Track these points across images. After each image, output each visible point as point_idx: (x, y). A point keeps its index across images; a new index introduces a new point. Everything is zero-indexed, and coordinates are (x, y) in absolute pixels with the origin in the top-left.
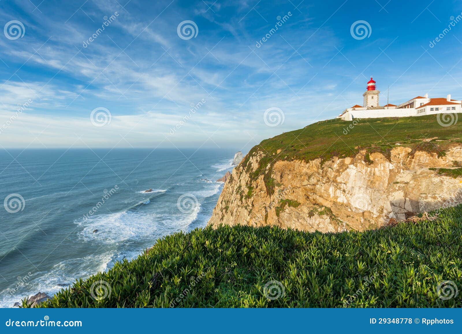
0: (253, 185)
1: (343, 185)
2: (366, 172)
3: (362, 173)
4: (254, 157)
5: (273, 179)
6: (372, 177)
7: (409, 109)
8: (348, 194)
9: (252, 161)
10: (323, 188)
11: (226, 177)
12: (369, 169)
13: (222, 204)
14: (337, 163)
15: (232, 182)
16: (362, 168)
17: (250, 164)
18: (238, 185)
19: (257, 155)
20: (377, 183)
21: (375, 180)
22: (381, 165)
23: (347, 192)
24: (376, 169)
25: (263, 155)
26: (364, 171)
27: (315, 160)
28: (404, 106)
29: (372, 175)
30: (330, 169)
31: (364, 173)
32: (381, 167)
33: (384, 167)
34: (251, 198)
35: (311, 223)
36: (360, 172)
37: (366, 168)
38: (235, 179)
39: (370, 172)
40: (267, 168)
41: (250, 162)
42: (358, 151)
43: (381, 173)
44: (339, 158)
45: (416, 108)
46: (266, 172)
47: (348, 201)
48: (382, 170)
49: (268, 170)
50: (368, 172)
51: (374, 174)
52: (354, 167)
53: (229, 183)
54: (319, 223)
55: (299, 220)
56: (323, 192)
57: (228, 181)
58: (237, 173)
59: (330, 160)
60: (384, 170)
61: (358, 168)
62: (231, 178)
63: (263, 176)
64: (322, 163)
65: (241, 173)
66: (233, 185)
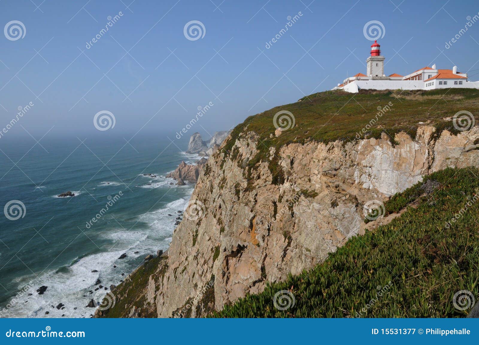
0: (252, 175)
1: (368, 168)
2: (392, 154)
3: (388, 155)
4: (241, 140)
5: (282, 167)
6: (399, 159)
7: (417, 81)
8: (374, 178)
9: (239, 145)
10: (347, 174)
11: (179, 170)
12: (395, 150)
14: (362, 145)
16: (388, 149)
17: (237, 149)
18: (221, 178)
19: (247, 137)
20: (404, 165)
21: (401, 162)
22: (407, 146)
23: (373, 177)
24: (402, 150)
25: (256, 136)
26: (390, 152)
27: (336, 141)
28: (412, 77)
29: (398, 156)
30: (353, 151)
31: (390, 155)
32: (407, 148)
33: (410, 147)
34: (252, 191)
35: (335, 214)
36: (386, 154)
37: (392, 149)
39: (396, 153)
40: (271, 152)
41: (236, 146)
43: (407, 154)
44: (363, 140)
45: (425, 80)
47: (374, 186)
48: (408, 151)
49: (272, 155)
51: (400, 156)
52: (380, 149)
53: (205, 175)
54: (345, 213)
55: (320, 212)
56: (347, 178)
57: (202, 173)
58: (216, 162)
59: (354, 141)
60: (410, 151)
61: (384, 149)
62: (207, 168)
63: (266, 164)
64: (344, 145)
65: (223, 161)
66: (211, 178)
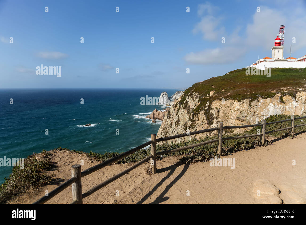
0: (195, 118)
1: (264, 117)
2: (280, 109)
4: (190, 97)
5: (212, 114)
6: (284, 112)
9: (188, 100)
10: (251, 120)
11: (153, 114)
12: (282, 106)
13: (162, 135)
14: (261, 102)
15: (170, 117)
16: (278, 106)
17: (187, 103)
18: (177, 119)
19: (193, 95)
24: (287, 106)
25: (198, 95)
26: (279, 107)
27: (245, 100)
28: (302, 60)
29: (284, 110)
30: (256, 106)
31: (279, 109)
32: (290, 105)
33: (292, 105)
34: (194, 128)
36: (277, 108)
37: (280, 106)
38: (173, 115)
39: (283, 108)
40: (206, 105)
42: (275, 94)
43: (290, 109)
44: (262, 99)
46: (206, 109)
48: (291, 107)
49: (207, 107)
50: (282, 108)
51: (285, 110)
52: (273, 105)
53: (167, 117)
56: (251, 122)
57: (166, 116)
58: (175, 109)
59: (256, 100)
61: (275, 105)
62: (169, 113)
63: (203, 112)
64: (250, 102)
65: (179, 110)
66: (171, 119)
